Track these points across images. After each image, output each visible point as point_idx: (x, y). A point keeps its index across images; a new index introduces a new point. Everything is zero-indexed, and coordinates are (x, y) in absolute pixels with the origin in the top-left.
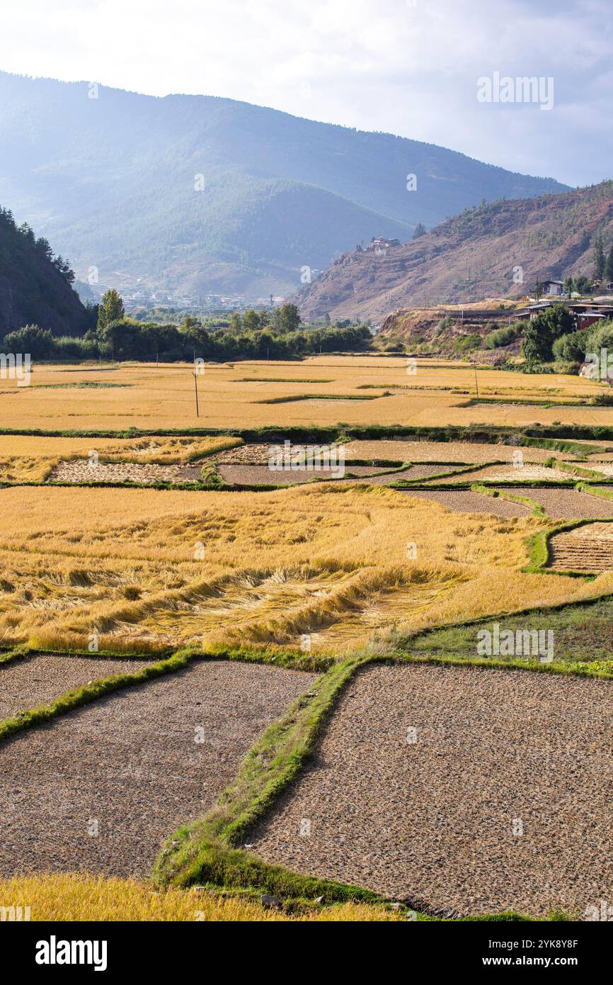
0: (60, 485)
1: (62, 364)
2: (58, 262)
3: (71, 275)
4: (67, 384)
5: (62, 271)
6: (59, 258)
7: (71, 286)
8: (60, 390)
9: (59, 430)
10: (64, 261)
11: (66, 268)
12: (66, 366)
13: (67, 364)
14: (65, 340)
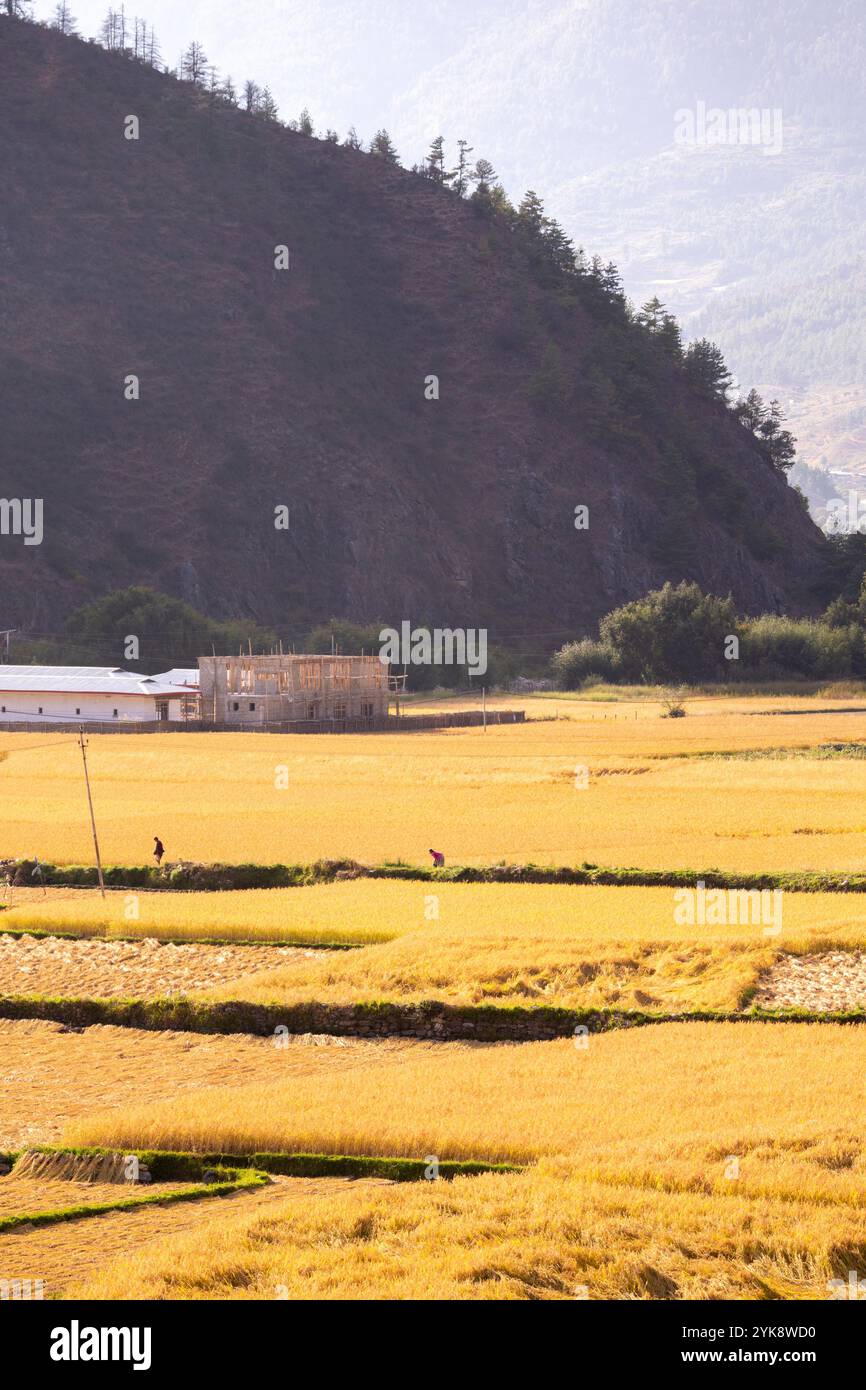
0: (784, 1019)
1: (765, 692)
2: (747, 410)
3: (784, 446)
4: (782, 749)
5: (758, 434)
6: (753, 398)
7: (783, 477)
8: (764, 764)
9: (771, 871)
10: (765, 405)
11: (769, 427)
12: (778, 699)
13: (777, 694)
14: (766, 626)
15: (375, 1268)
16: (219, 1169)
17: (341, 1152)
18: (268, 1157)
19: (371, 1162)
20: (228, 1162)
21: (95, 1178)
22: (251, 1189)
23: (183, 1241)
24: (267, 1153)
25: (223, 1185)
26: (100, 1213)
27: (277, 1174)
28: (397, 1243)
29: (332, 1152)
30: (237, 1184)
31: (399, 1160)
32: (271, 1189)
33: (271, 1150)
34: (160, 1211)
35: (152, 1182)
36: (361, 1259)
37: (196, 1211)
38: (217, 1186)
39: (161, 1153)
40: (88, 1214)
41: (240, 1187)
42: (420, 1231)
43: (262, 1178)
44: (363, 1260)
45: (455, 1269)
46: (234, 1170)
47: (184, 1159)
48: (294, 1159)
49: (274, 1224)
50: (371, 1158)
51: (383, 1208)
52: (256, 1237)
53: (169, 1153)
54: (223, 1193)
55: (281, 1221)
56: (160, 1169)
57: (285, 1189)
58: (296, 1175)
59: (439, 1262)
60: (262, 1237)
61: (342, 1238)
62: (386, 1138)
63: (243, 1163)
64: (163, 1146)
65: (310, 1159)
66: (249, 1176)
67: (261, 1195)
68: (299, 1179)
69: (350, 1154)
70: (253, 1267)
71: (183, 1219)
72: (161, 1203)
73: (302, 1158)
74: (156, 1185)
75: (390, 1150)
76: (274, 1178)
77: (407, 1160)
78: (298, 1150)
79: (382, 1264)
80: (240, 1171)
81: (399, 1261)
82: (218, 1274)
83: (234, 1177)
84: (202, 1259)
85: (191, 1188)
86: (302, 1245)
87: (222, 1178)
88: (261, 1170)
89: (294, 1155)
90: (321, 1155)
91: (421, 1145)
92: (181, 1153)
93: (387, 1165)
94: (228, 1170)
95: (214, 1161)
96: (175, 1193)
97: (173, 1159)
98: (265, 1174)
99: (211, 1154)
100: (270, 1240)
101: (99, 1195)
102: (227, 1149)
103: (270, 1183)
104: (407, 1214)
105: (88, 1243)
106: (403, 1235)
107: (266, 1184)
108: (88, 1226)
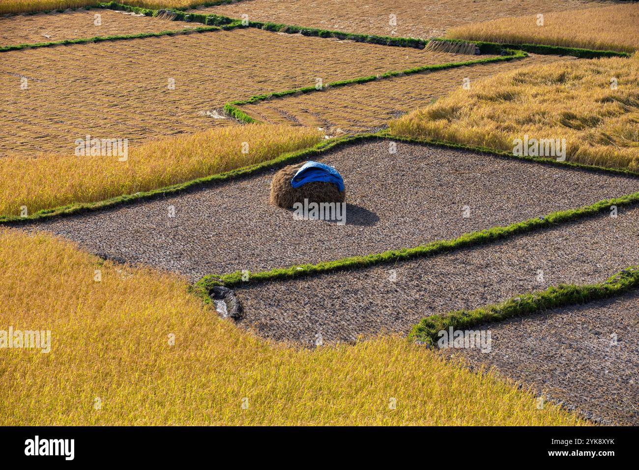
15: (563, 95)
16: (508, 50)
17: (557, 45)
18: (527, 46)
19: (569, 49)
20: (511, 47)
21: (458, 52)
22: (519, 59)
23: (488, 80)
24: (527, 44)
25: (508, 57)
26: (458, 66)
27: (531, 53)
28: (574, 85)
29: (553, 45)
30: (514, 56)
31: (580, 49)
32: (528, 59)
33: (529, 43)
34: (482, 67)
35: (480, 54)
36: (558, 91)
37: (497, 67)
38: (506, 57)
39: (485, 43)
40: (453, 67)
41: (515, 58)
42: (584, 80)
43: (525, 54)
44: (558, 92)
45: (596, 97)
46: (513, 50)
47: (494, 45)
48: (538, 47)
49: (525, 75)
50: (569, 48)
51: (569, 70)
52: (516, 80)
53: (488, 43)
54: (508, 60)
55: (528, 74)
56: (485, 49)
57: (534, 59)
58: (538, 53)
59: (589, 94)
60: (519, 80)
61: (552, 82)
62: (576, 40)
63: (517, 48)
64: (486, 40)
65: (544, 47)
66: (519, 53)
67: (523, 61)
68: (539, 55)
69: (561, 46)
70: (514, 92)
71: (491, 70)
72: (483, 63)
73: (541, 47)
74: (482, 56)
75: (577, 45)
76: (529, 55)
77: (583, 49)
78: (540, 44)
79: (565, 94)
80: (515, 51)
81: (573, 93)
82: (499, 95)
83: (513, 53)
84: (493, 88)
85: (496, 57)
86: (535, 84)
87: (508, 54)
88: (524, 51)
89: (538, 45)
90: (549, 46)
91: (590, 43)
92: (493, 43)
93: (575, 51)
94: (511, 50)
95: (505, 46)
96: (489, 59)
97: (489, 45)
98: (526, 53)
99: (504, 44)
100: (522, 81)
101: (458, 59)
102: (511, 42)
103: (527, 56)
104: (579, 73)
105: (451, 79)
106: (576, 82)
107: (526, 57)
108: (452, 72)
